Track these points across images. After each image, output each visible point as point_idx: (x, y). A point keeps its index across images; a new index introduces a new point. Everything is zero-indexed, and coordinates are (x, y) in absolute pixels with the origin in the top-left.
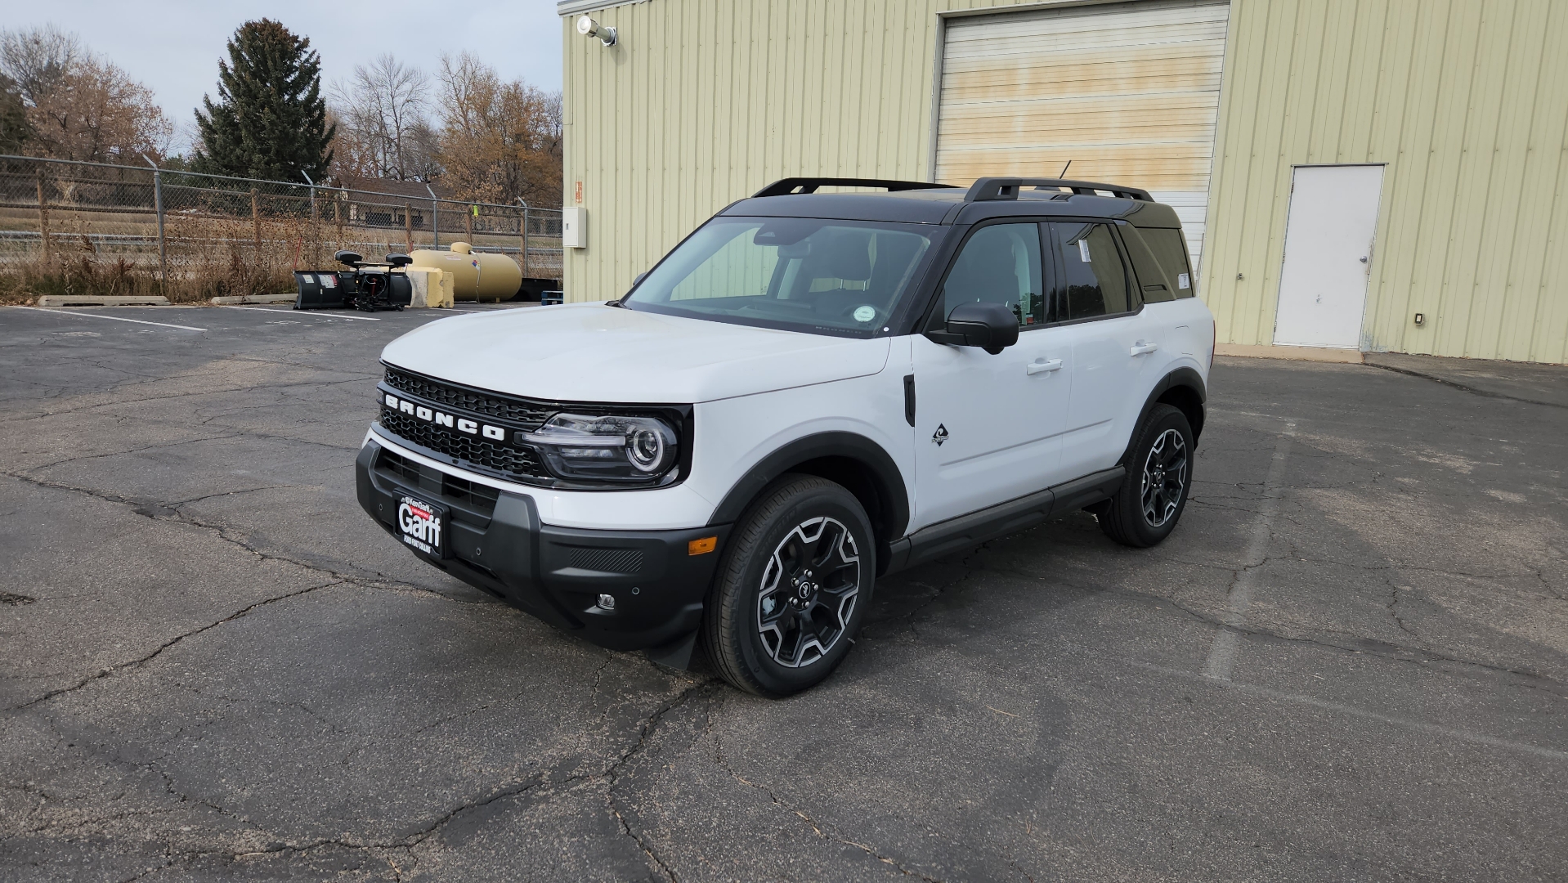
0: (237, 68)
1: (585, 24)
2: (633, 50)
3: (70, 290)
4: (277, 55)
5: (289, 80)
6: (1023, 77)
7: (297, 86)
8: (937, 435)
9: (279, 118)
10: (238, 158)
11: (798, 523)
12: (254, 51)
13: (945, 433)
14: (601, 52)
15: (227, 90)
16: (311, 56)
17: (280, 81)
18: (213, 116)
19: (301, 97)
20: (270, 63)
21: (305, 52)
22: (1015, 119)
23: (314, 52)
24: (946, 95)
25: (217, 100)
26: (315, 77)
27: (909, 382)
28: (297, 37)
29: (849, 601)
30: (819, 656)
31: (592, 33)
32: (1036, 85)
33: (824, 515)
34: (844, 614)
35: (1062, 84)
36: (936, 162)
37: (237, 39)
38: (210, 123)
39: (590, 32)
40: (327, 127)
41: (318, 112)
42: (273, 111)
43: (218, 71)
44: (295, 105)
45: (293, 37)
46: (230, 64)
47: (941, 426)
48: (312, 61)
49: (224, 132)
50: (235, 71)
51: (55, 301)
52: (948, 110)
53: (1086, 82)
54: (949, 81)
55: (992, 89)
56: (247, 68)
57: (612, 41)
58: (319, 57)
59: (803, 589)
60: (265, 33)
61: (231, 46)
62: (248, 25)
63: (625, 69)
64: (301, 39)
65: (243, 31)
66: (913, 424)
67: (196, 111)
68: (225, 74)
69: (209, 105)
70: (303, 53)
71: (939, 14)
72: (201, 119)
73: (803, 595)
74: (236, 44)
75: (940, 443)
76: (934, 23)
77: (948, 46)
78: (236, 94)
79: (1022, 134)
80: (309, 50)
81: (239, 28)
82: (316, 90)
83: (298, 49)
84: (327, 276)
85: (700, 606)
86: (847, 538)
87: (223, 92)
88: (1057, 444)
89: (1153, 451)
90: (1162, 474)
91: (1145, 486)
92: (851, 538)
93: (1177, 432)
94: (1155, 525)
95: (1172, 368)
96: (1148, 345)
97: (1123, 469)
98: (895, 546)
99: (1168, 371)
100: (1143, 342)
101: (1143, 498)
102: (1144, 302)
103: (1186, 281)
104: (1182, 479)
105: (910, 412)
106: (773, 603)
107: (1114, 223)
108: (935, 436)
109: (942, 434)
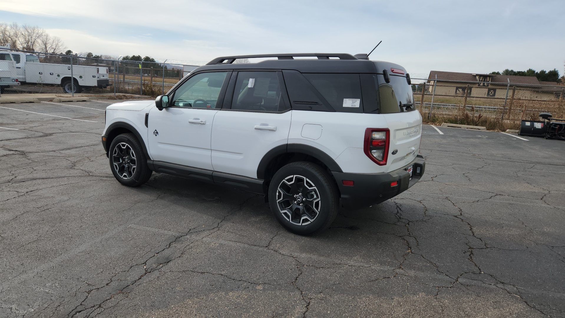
11: (120, 142)
13: (157, 133)
27: (147, 116)
29: (134, 169)
33: (127, 143)
34: (133, 172)
47: (156, 130)
66: (147, 126)
75: (156, 135)
84: (538, 123)
88: (208, 153)
89: (284, 182)
90: (302, 199)
91: (279, 197)
92: (133, 152)
93: (308, 180)
94: (291, 221)
95: (290, 142)
96: (270, 127)
97: (261, 182)
98: (148, 162)
99: (285, 143)
100: (267, 125)
101: (279, 202)
102: (292, 108)
103: (356, 103)
104: (317, 208)
105: (146, 123)
106: (122, 161)
107: (282, 71)
108: (154, 132)
109: (156, 133)
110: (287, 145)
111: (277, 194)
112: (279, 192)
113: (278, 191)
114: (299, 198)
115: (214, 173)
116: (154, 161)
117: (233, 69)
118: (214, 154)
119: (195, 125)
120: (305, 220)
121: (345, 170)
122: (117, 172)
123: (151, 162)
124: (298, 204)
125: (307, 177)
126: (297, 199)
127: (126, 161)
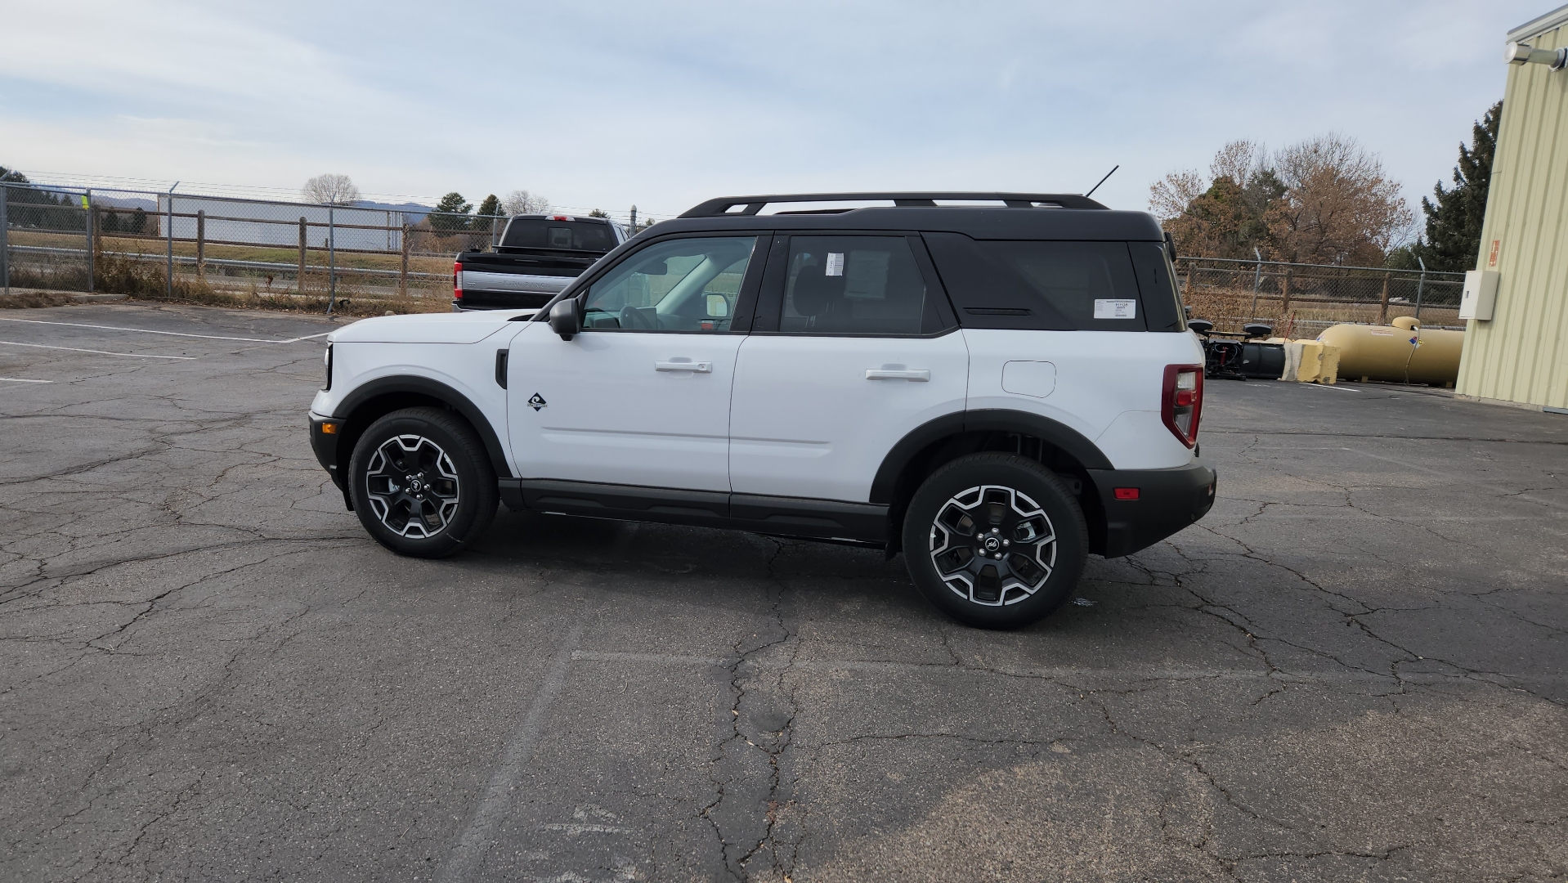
0: (1476, 149)
8: (533, 401)
10: (1456, 243)
11: (397, 434)
13: (542, 401)
15: (1462, 174)
18: (1441, 202)
25: (1450, 186)
27: (502, 357)
29: (449, 506)
30: (421, 536)
31: (1520, 60)
33: (420, 435)
34: (446, 516)
37: (1487, 121)
38: (1437, 210)
43: (1458, 155)
46: (1470, 146)
47: (537, 395)
49: (1448, 218)
50: (1474, 154)
59: (413, 485)
61: (1478, 130)
66: (504, 386)
67: (1425, 200)
69: (1439, 190)
72: (1428, 207)
73: (415, 490)
74: (1485, 126)
75: (537, 409)
81: (1491, 108)
85: (335, 467)
87: (1457, 178)
88: (722, 446)
89: (952, 504)
90: (1001, 543)
91: (939, 542)
92: (448, 460)
93: (1020, 494)
94: (972, 599)
95: (972, 406)
96: (909, 372)
97: (883, 510)
98: (502, 483)
99: (960, 408)
100: (900, 367)
101: (935, 556)
102: (960, 325)
103: (1128, 309)
104: (1047, 560)
105: (502, 377)
106: (397, 487)
107: (921, 235)
108: (530, 401)
109: (538, 402)
110: (964, 414)
111: (933, 536)
112: (938, 531)
113: (933, 528)
114: (993, 541)
115: (734, 500)
116: (522, 479)
117: (775, 230)
118: (736, 447)
119: (677, 377)
120: (1012, 594)
121: (1118, 464)
122: (384, 521)
123: (516, 485)
124: (990, 554)
125: (1016, 489)
126: (988, 544)
127: (416, 487)
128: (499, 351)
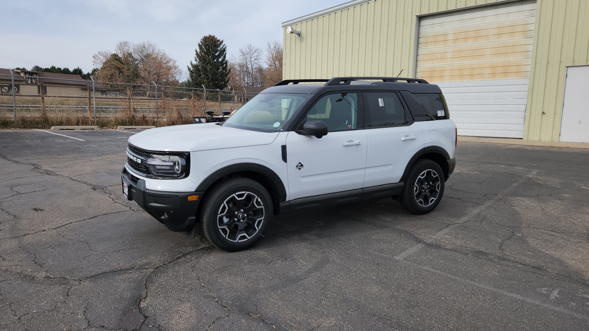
0: (200, 51)
1: (289, 29)
2: (306, 37)
3: (128, 124)
4: (213, 46)
5: (216, 54)
6: (451, 37)
7: (219, 56)
8: (298, 166)
9: (213, 67)
10: (200, 81)
11: (234, 193)
12: (206, 46)
13: (302, 165)
14: (296, 39)
15: (197, 59)
16: (223, 46)
17: (213, 55)
18: (193, 68)
19: (220, 60)
20: (210, 49)
21: (222, 45)
22: (448, 53)
23: (224, 45)
24: (420, 46)
25: (194, 63)
26: (225, 53)
27: (284, 148)
28: (220, 40)
29: (260, 221)
30: (247, 239)
31: (292, 32)
32: (456, 40)
33: (246, 191)
34: (258, 226)
35: (466, 39)
36: (416, 71)
37: (201, 42)
38: (192, 70)
39: (291, 32)
40: (228, 69)
41: (225, 65)
42: (211, 65)
43: (195, 53)
44: (218, 63)
45: (218, 40)
46: (198, 50)
47: (300, 163)
48: (224, 48)
49: (196, 73)
50: (200, 53)
51: (122, 128)
52: (421, 51)
53: (476, 38)
54: (421, 40)
55: (438, 42)
56: (204, 52)
57: (299, 35)
58: (226, 46)
59: (239, 216)
60: (209, 39)
61: (199, 45)
62: (205, 37)
63: (303, 44)
64: (221, 41)
65: (203, 40)
66: (286, 162)
67: (188, 67)
68: (197, 54)
69: (192, 64)
70: (221, 45)
71: (417, 16)
72: (189, 69)
73: (240, 218)
74: (201, 44)
75: (300, 169)
76: (415, 19)
77: (421, 27)
78: (200, 60)
79: (450, 59)
80: (223, 44)
81: (202, 38)
82: (225, 57)
83: (220, 44)
84: (203, 119)
85: (194, 218)
86: (257, 199)
87: (196, 60)
88: (362, 172)
89: (419, 177)
90: (428, 187)
91: (416, 190)
92: (259, 200)
94: (423, 206)
95: (425, 146)
96: (411, 137)
98: (282, 204)
100: (408, 136)
101: (415, 195)
102: (414, 121)
103: (443, 113)
104: (438, 189)
105: (284, 158)
106: (228, 219)
107: (399, 92)
108: (297, 166)
109: (300, 166)
110: (424, 149)
111: (415, 189)
112: (416, 187)
114: (426, 187)
115: (364, 191)
116: (290, 201)
117: (362, 90)
118: (367, 171)
119: (350, 148)
120: (431, 201)
121: (451, 158)
122: (227, 238)
123: (288, 204)
125: (432, 170)
127: (240, 217)
128: (282, 146)
